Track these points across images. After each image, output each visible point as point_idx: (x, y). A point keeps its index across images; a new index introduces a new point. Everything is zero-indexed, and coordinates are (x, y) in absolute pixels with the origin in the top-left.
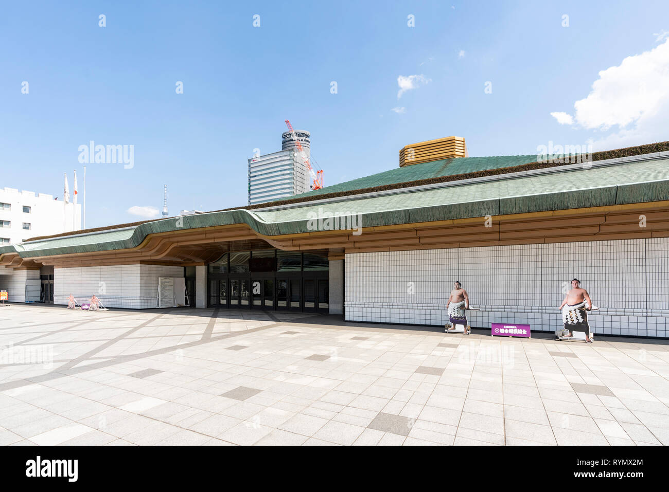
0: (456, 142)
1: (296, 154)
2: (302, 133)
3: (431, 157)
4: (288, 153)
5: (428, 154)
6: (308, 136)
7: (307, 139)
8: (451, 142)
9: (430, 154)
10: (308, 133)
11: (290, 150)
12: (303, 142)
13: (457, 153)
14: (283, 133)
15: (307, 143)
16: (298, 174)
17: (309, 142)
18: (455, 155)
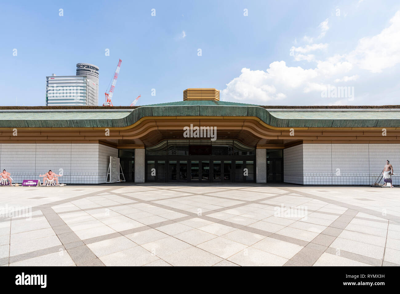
0: (216, 92)
1: (88, 80)
2: (93, 67)
3: (202, 98)
4: (82, 78)
5: (201, 96)
6: (97, 70)
7: (96, 71)
8: (213, 91)
9: (202, 96)
10: (98, 68)
11: (84, 77)
12: (93, 73)
13: (216, 98)
14: (77, 63)
15: (97, 75)
16: (90, 94)
17: (98, 74)
18: (215, 99)
